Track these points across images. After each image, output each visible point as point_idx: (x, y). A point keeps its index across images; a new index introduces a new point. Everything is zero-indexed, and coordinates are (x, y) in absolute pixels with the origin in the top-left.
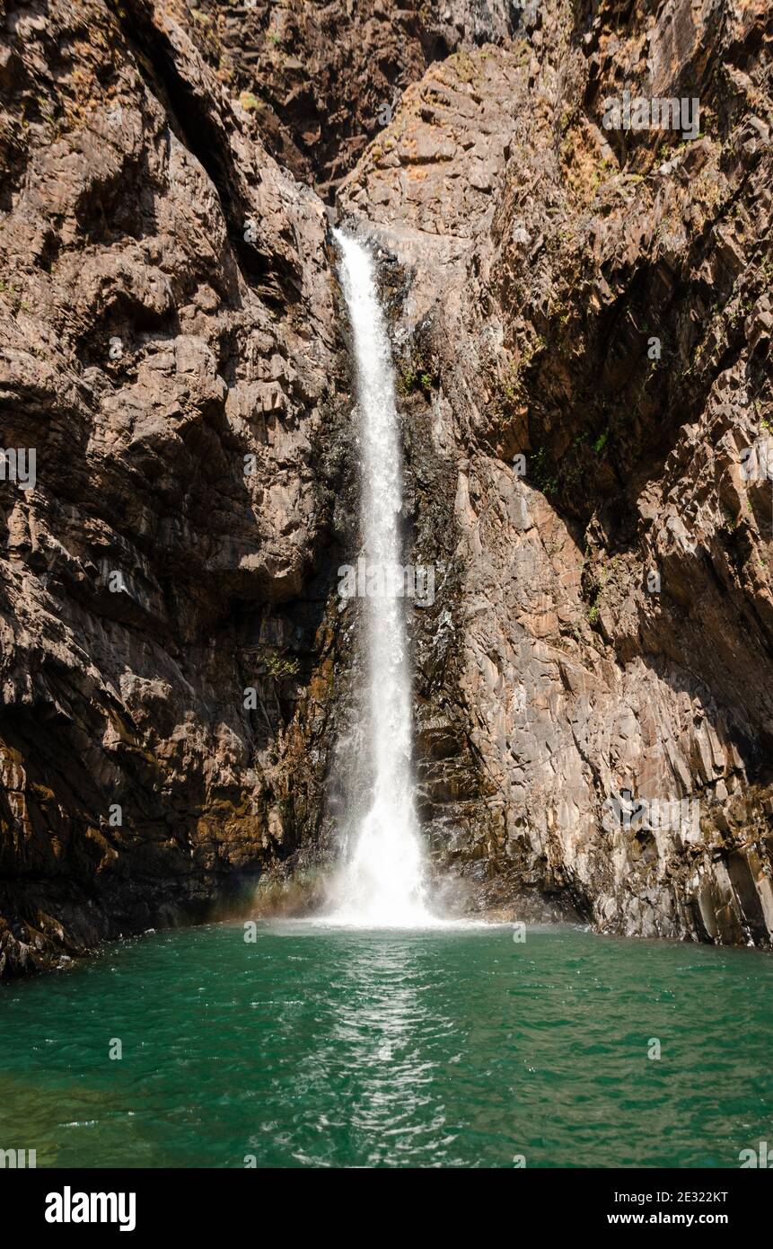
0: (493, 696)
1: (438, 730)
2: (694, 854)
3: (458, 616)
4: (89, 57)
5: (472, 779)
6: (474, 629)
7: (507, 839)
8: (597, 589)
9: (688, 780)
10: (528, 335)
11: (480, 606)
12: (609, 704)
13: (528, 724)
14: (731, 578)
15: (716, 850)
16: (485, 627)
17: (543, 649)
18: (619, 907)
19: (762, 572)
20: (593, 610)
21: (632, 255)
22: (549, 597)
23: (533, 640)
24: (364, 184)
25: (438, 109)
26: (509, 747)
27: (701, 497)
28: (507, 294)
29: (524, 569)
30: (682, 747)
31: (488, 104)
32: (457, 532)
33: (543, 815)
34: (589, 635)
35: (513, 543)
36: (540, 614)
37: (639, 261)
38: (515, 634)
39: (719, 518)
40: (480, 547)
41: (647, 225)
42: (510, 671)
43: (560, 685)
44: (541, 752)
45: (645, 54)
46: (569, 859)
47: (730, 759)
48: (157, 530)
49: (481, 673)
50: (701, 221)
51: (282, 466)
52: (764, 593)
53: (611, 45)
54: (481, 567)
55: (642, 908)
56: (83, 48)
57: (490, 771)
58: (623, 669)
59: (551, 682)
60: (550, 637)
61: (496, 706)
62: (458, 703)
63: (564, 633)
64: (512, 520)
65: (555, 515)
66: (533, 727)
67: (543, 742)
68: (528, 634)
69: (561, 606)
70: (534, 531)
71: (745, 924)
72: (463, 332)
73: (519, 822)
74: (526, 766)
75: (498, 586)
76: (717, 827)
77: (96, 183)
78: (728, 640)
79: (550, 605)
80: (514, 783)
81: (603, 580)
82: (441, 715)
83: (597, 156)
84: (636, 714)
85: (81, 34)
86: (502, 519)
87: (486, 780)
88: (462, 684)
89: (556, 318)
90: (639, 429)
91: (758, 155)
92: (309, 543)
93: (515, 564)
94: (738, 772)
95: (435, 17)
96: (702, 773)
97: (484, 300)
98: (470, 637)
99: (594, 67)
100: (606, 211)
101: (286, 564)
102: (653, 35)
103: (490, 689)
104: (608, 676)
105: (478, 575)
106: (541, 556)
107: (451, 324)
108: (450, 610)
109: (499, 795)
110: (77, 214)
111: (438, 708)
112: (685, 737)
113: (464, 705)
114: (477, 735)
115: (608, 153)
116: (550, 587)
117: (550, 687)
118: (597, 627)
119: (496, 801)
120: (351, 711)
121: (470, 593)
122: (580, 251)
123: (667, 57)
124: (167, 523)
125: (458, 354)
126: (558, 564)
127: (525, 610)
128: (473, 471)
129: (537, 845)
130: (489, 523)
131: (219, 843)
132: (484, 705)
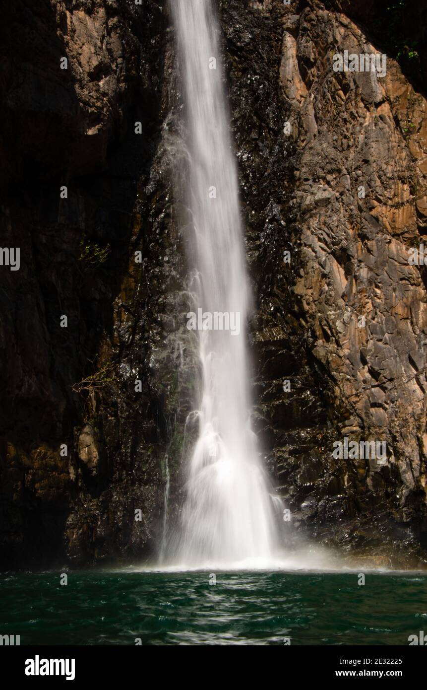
0: (341, 302)
1: (275, 343)
3: (290, 209)
5: (316, 401)
6: (314, 223)
7: (368, 471)
11: (320, 195)
13: (387, 335)
16: (328, 220)
22: (406, 187)
23: (389, 237)
26: (364, 362)
29: (376, 150)
32: (284, 109)
33: (414, 442)
35: (361, 120)
36: (397, 206)
38: (368, 228)
40: (315, 127)
42: (364, 273)
44: (404, 370)
49: (324, 276)
54: (319, 149)
57: (344, 389)
59: (412, 288)
60: (406, 235)
61: (347, 315)
62: (294, 314)
64: (360, 91)
65: (410, 88)
66: (392, 339)
67: (405, 357)
68: (383, 230)
69: (421, 198)
70: (386, 107)
74: (388, 385)
75: (345, 171)
79: (407, 196)
80: (375, 405)
82: (275, 326)
86: (346, 88)
87: (338, 402)
88: (299, 289)
92: (119, 96)
93: (366, 144)
98: (309, 233)
103: (337, 294)
105: (317, 159)
106: (396, 137)
108: (279, 201)
109: (353, 420)
111: (270, 317)
113: (303, 314)
114: (322, 349)
116: (407, 174)
117: (410, 293)
119: (352, 427)
120: (166, 318)
121: (307, 180)
126: (415, 148)
127: (379, 201)
128: (305, 29)
129: (408, 477)
130: (329, 95)
131: (24, 469)
132: (331, 313)
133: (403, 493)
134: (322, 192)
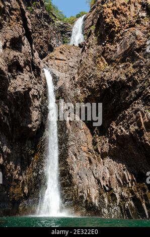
0: (75, 163)
1: (62, 170)
2: (126, 199)
3: (67, 145)
4: (16, 15)
5: (69, 182)
6: (71, 148)
7: (78, 196)
8: (97, 143)
9: (122, 183)
10: (87, 91)
11: (72, 144)
12: (100, 166)
13: (82, 170)
14: (138, 139)
15: (131, 198)
16: (73, 148)
17: (84, 154)
18: (109, 211)
19: (147, 138)
20: (95, 147)
21: (113, 79)
22: (86, 143)
24: (47, 61)
25: (63, 52)
26: (78, 174)
27: (131, 123)
28: (82, 84)
29: (82, 137)
30: (120, 175)
31: (72, 54)
32: (66, 128)
33: (86, 190)
34: (94, 152)
35: (79, 132)
36: (85, 147)
37: (114, 81)
38: (80, 150)
39: (137, 127)
40: (71, 132)
41: (117, 75)
42: (79, 158)
43: (88, 162)
44: (85, 177)
45: (116, 48)
46: (93, 201)
47: (132, 178)
48: (15, 113)
49: (72, 158)
50: (130, 75)
51: (36, 107)
52: (147, 142)
53: (108, 45)
54: (72, 136)
55: (114, 211)
56: (15, 13)
57: (74, 180)
58: (103, 159)
60: (86, 152)
61: (75, 165)
62: (66, 165)
63: (89, 151)
64: (79, 127)
65: (87, 127)
67: (85, 174)
68: (82, 151)
69: (88, 145)
70: (83, 130)
71: (138, 215)
72: (70, 90)
73: (81, 192)
74: (82, 179)
75: (76, 140)
76: (130, 192)
77: (14, 37)
78: (135, 153)
79: (86, 145)
80: (80, 183)
81: (98, 141)
82: (63, 167)
83: (104, 63)
84: (108, 168)
85: (15, 10)
86: (77, 126)
87: (73, 182)
88: (67, 160)
89: (95, 89)
90: (108, 112)
91: (143, 66)
92: (39, 125)
93: (80, 136)
94: (134, 181)
95: (50, 42)
96: (126, 181)
97: (76, 85)
98: (70, 150)
99: (105, 48)
100: (107, 72)
101: (35, 128)
102: (118, 45)
103: (74, 161)
104: (99, 161)
106: (85, 135)
107: (67, 88)
108: (65, 144)
109: (76, 186)
110: (10, 42)
111: (62, 165)
112: (121, 173)
113: (68, 165)
114: (71, 172)
115: (106, 63)
116: (86, 141)
117: (86, 162)
118: (96, 150)
119: (75, 187)
120: (43, 164)
121: (70, 141)
122: (102, 77)
123: (121, 49)
124: (17, 112)
125: (69, 94)
126: (88, 137)
127: (82, 145)
129: (85, 197)
130: (74, 127)
131: (13, 194)
132: (73, 165)
133: (84, 201)
134: (72, 143)
